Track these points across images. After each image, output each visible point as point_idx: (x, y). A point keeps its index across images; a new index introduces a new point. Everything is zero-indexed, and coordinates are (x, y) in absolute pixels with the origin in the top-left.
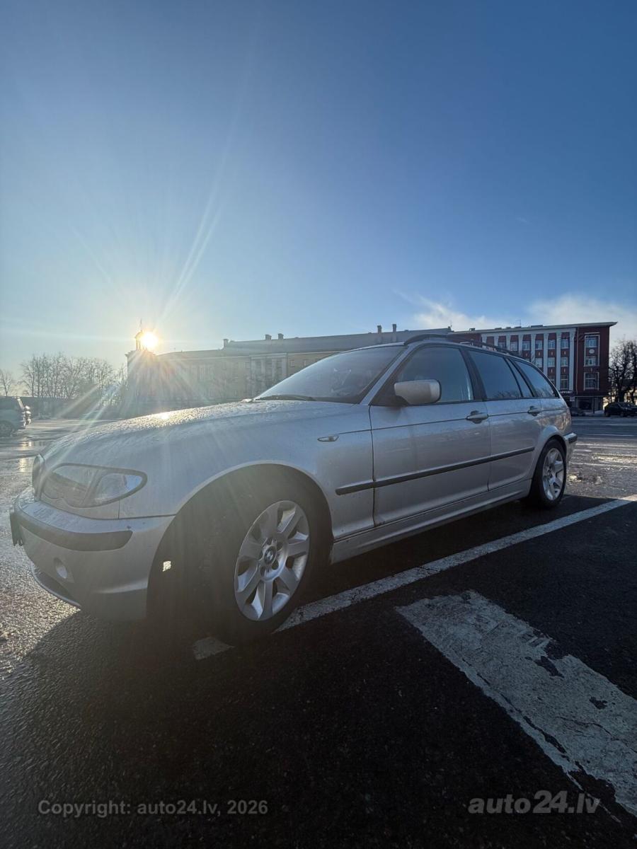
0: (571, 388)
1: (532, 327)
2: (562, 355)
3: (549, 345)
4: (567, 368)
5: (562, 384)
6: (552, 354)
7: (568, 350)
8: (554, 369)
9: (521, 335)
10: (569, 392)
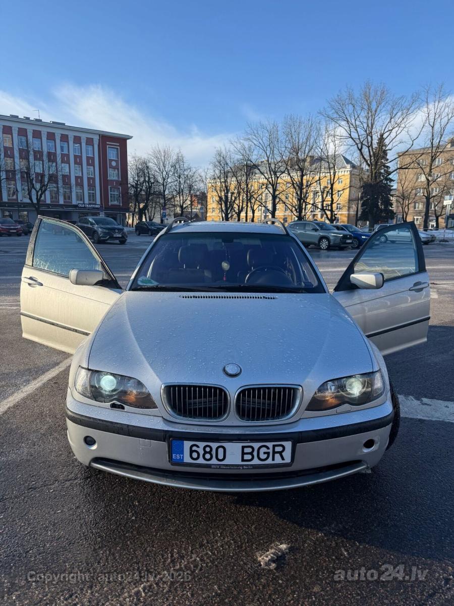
0: (98, 202)
1: (54, 123)
2: (88, 164)
3: (75, 150)
4: (94, 179)
5: (89, 196)
6: (78, 160)
7: (93, 159)
8: (82, 178)
9: (44, 131)
10: (97, 206)
